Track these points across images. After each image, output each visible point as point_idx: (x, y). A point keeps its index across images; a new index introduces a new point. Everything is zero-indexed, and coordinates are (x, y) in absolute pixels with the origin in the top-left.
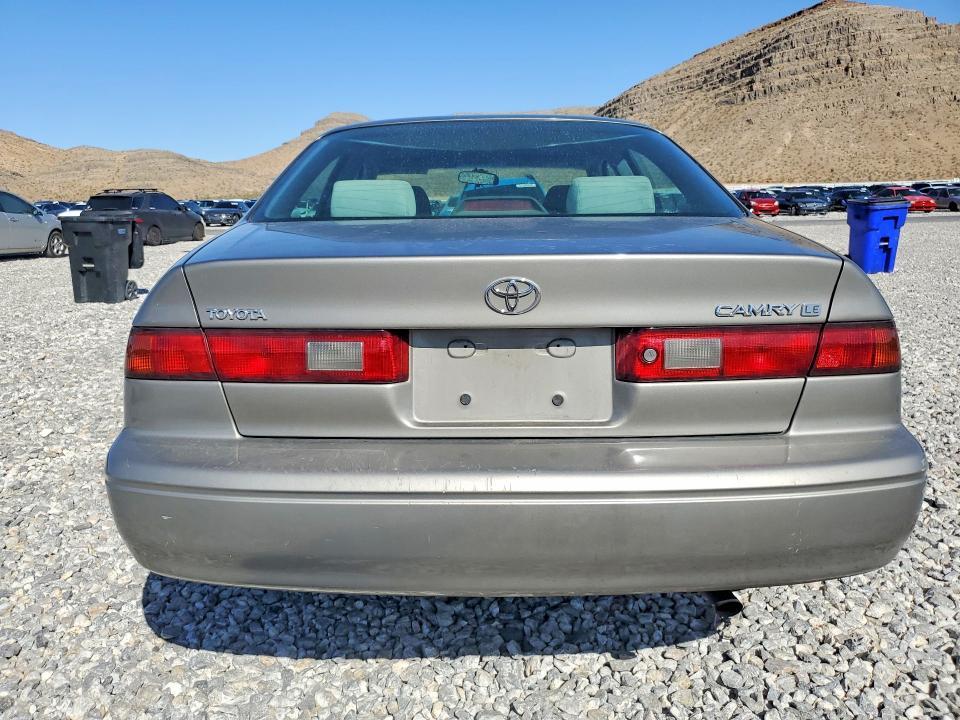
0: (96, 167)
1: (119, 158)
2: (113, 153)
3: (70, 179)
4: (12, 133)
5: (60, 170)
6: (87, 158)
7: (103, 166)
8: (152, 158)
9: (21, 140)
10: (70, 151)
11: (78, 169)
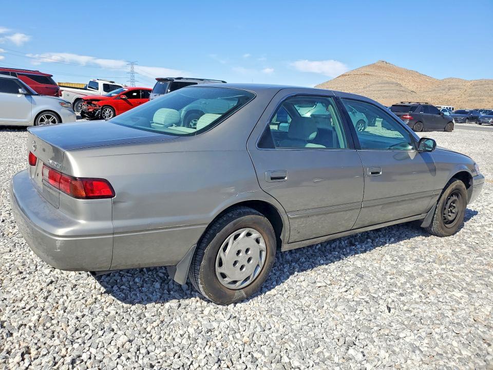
0: (453, 89)
1: (469, 84)
2: (465, 81)
3: (438, 95)
4: (417, 72)
5: (434, 90)
6: (450, 84)
7: (458, 88)
8: (488, 84)
9: (420, 75)
10: (443, 80)
11: (444, 90)
